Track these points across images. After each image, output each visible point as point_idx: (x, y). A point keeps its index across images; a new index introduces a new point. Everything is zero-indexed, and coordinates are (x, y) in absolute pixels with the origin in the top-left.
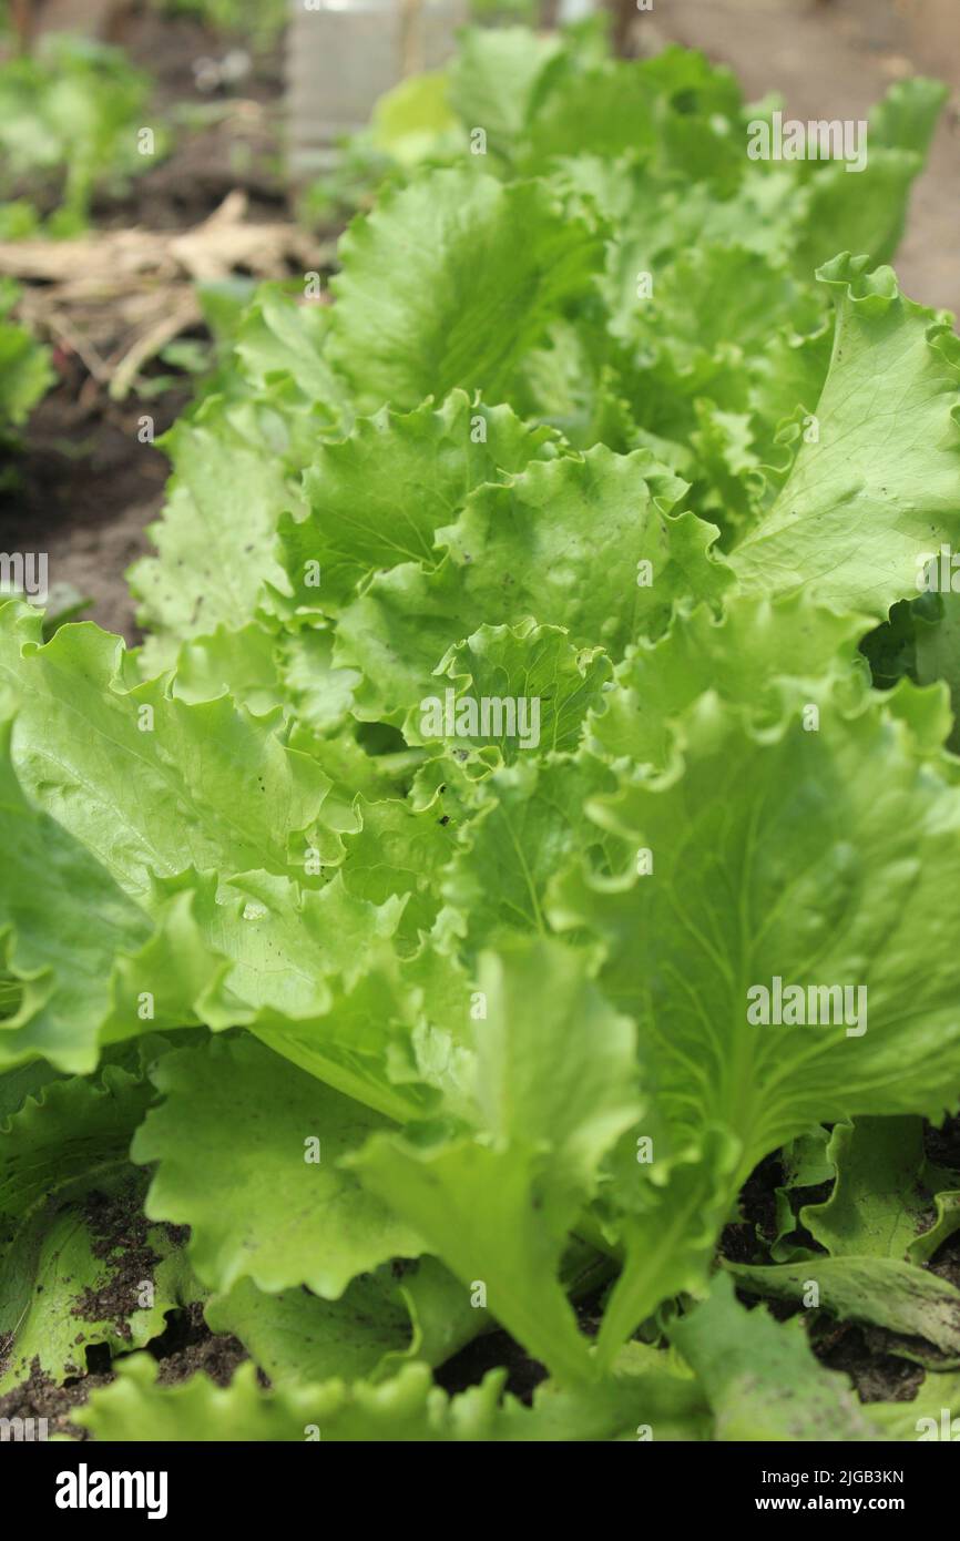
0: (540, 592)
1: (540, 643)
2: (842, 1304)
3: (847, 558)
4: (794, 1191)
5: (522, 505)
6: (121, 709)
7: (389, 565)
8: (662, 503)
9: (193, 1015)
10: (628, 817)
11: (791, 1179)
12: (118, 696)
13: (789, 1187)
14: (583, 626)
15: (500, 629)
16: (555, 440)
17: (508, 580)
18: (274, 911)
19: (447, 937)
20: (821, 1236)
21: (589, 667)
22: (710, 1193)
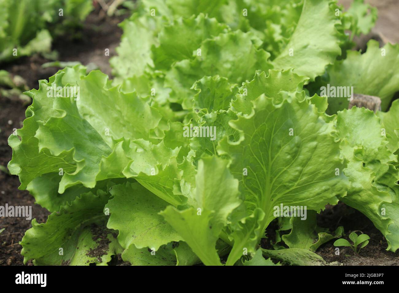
0: (221, 69)
1: (220, 82)
2: (292, 261)
3: (304, 63)
4: (281, 231)
5: (217, 46)
6: (107, 94)
7: (180, 60)
8: (255, 47)
9: (122, 174)
10: (240, 126)
11: (280, 228)
12: (106, 91)
13: (280, 230)
14: (232, 79)
15: (209, 78)
16: (227, 28)
17: (213, 66)
18: (145, 150)
19: (190, 157)
20: (287, 243)
21: (233, 89)
22: (257, 227)
